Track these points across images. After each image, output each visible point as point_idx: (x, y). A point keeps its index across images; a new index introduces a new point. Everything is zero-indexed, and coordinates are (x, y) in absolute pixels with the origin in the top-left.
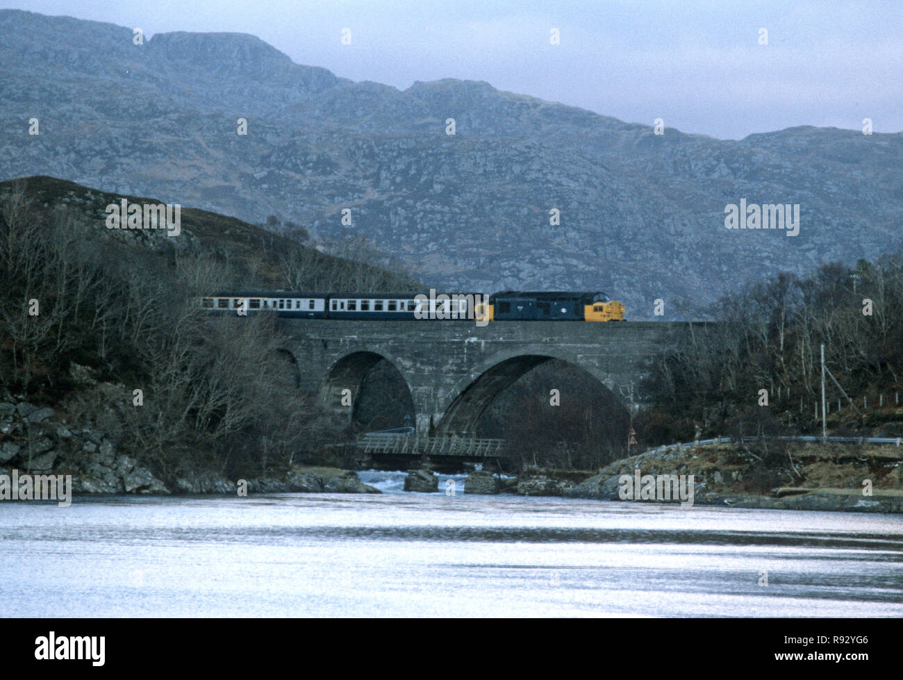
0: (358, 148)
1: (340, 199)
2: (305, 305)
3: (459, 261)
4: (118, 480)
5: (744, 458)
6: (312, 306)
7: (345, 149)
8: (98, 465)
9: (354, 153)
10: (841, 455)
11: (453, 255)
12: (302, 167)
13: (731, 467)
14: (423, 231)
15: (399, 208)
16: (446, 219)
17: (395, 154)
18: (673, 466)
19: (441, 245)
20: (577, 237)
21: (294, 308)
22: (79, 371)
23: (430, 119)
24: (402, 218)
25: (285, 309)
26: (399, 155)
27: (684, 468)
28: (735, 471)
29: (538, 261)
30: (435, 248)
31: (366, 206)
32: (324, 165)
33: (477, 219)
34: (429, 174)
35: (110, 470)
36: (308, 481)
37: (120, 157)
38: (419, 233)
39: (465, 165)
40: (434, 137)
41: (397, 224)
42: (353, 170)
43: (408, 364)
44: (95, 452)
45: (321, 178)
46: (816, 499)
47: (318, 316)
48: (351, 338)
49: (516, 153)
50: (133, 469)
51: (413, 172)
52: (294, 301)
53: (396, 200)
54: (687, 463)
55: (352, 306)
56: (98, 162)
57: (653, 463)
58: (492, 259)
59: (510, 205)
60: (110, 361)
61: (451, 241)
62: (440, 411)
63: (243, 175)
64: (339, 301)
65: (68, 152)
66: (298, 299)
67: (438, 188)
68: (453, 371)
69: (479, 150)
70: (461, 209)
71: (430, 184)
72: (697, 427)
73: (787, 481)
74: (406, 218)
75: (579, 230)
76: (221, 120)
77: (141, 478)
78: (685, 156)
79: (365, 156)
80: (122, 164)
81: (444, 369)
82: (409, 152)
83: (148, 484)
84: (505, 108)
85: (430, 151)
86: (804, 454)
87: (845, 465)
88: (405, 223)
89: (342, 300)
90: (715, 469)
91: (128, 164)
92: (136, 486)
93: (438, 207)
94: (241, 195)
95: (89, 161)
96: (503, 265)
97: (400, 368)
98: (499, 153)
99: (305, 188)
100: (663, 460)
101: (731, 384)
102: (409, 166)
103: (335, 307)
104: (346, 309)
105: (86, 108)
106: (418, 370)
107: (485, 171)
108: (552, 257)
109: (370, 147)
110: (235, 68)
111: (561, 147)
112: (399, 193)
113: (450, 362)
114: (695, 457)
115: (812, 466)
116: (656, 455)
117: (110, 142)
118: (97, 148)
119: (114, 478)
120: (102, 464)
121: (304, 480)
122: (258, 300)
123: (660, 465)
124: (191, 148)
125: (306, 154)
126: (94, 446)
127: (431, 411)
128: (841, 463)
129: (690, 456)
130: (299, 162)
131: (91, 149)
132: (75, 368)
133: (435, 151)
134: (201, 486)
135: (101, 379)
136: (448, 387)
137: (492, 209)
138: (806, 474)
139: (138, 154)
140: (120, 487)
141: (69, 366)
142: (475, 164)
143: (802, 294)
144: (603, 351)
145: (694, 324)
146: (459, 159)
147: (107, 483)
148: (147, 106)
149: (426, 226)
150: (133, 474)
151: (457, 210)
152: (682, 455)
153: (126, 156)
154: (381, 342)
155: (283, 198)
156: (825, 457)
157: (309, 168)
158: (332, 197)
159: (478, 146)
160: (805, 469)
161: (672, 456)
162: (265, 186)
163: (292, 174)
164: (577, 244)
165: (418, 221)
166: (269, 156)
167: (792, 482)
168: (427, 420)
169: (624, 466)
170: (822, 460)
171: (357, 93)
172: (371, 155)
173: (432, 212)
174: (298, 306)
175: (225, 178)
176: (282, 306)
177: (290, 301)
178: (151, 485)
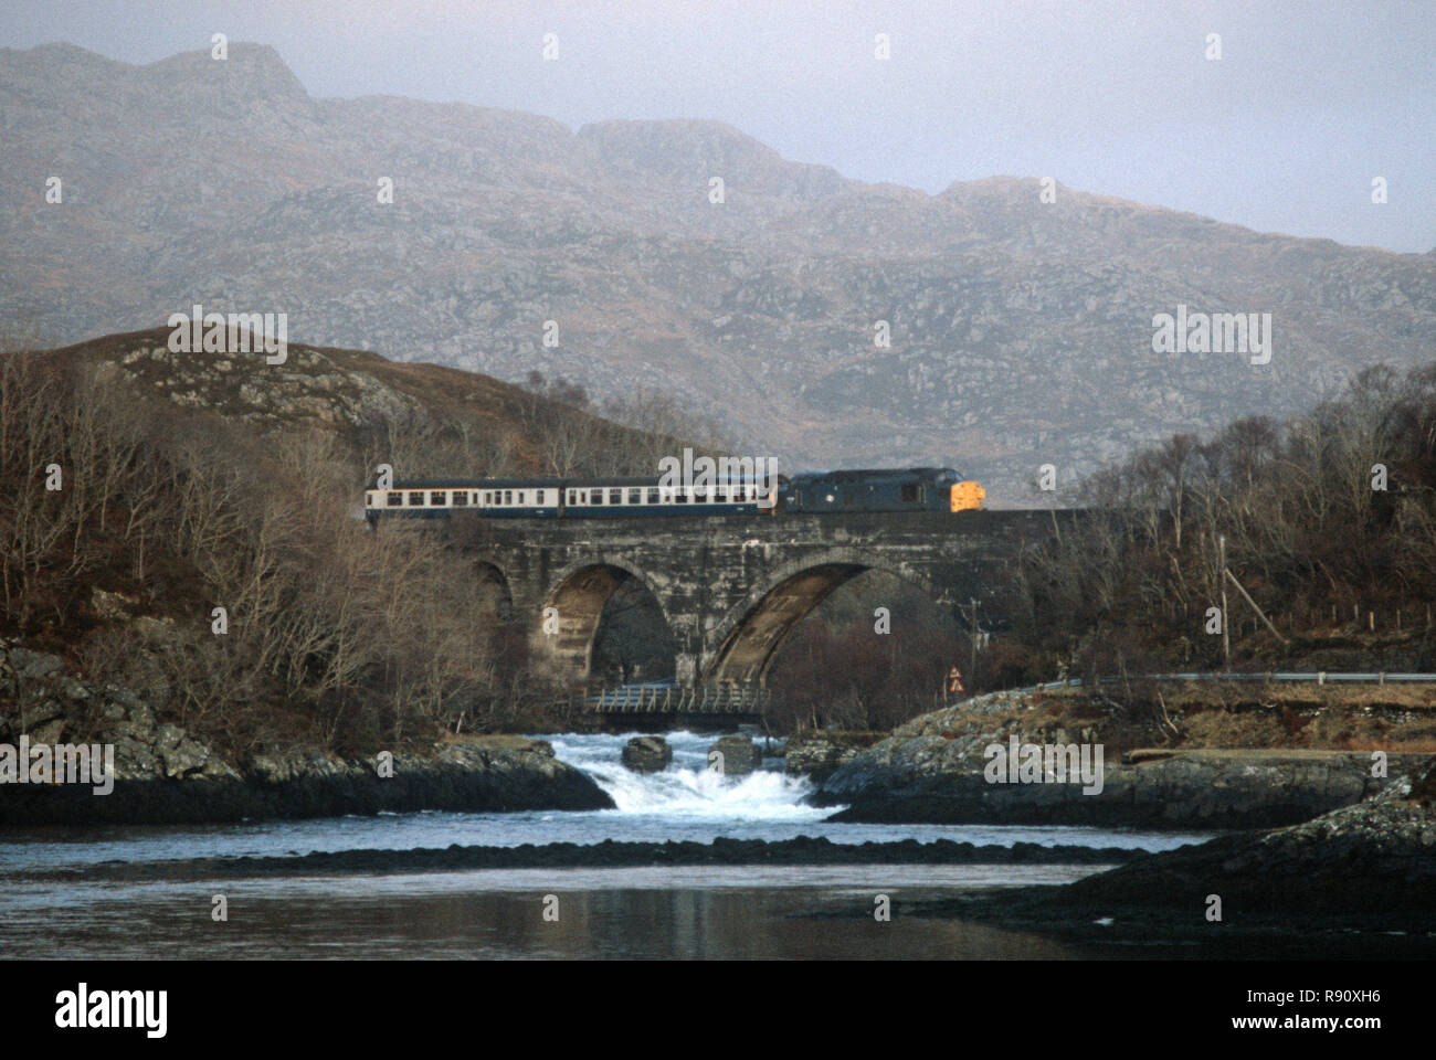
0: (862, 279)
1: (837, 353)
2: (530, 498)
3: (1009, 440)
4: (155, 760)
5: (1099, 707)
6: (541, 499)
7: (843, 281)
8: (127, 739)
9: (855, 287)
10: (1238, 700)
11: (1000, 430)
12: (781, 309)
13: (1082, 722)
14: (958, 397)
15: (921, 365)
16: (990, 378)
17: (915, 286)
18: (998, 722)
19: (983, 417)
20: (1181, 401)
21: (515, 504)
22: (103, 601)
23: (975, 236)
24: (925, 378)
25: (503, 505)
26: (920, 289)
27: (1014, 725)
28: (1086, 727)
29: (1124, 435)
30: (974, 420)
31: (873, 363)
32: (813, 305)
33: (1033, 378)
34: (963, 314)
35: (145, 746)
36: (466, 755)
37: (521, 301)
38: (951, 400)
39: (1017, 301)
40: (970, 261)
41: (919, 388)
42: (856, 311)
43: (662, 580)
44: (123, 719)
45: (809, 323)
46: (1183, 766)
47: (550, 513)
48: (584, 545)
49: (1088, 280)
50: (179, 744)
51: (941, 311)
52: (515, 493)
53: (915, 354)
54: (1018, 717)
55: (597, 499)
56: (487, 309)
57: (970, 718)
58: (1056, 436)
59: (1082, 356)
60: (151, 585)
61: (998, 411)
62: (709, 649)
63: (695, 322)
64: (579, 491)
65: (447, 296)
66: (521, 490)
67: (976, 335)
68: (726, 589)
69: (1036, 277)
70: (1010, 363)
71: (966, 327)
72: (1060, 664)
73: (1160, 740)
74: (931, 379)
75: (1185, 390)
76: (665, 245)
77: (191, 756)
78: (1340, 278)
79: (872, 291)
80: (522, 310)
81: (714, 587)
82: (933, 283)
83: (201, 764)
84: (1083, 216)
85: (966, 281)
86: (1185, 700)
87: (1243, 714)
88: (931, 385)
89: (583, 490)
90: (1058, 725)
91: (532, 311)
92: (182, 768)
93: (978, 362)
94: (695, 351)
95: (477, 307)
96: (1075, 442)
97: (651, 587)
98: (1065, 281)
99: (785, 339)
100: (985, 713)
101: (1106, 598)
102: (934, 305)
103: (573, 500)
104: (588, 503)
105: (476, 234)
106: (677, 590)
107: (1045, 307)
108: (1144, 429)
109: (880, 279)
110: (699, 171)
111: (1157, 269)
112: (921, 343)
113: (722, 577)
114: (1031, 708)
115: (1197, 718)
116: (975, 706)
117: (507, 280)
118: (488, 289)
119: (150, 757)
120: (133, 737)
121: (459, 753)
122: (466, 493)
123: (979, 721)
124: (621, 284)
125: (788, 290)
126: (122, 710)
127: (696, 650)
128: (1238, 712)
129: (1025, 706)
130: (776, 300)
131: (479, 291)
132: (99, 595)
133: (973, 280)
134: (291, 767)
135: (136, 612)
136: (720, 613)
137: (1055, 362)
138: (1187, 730)
139: (546, 296)
140: (159, 771)
141: (91, 594)
142: (1030, 297)
143: (1206, 463)
144: (934, 554)
145: (1057, 512)
146: (1007, 291)
147: (140, 765)
148: (560, 227)
149: (960, 388)
150: (179, 749)
151: (1005, 365)
152: (1013, 706)
153: (529, 299)
154: (625, 549)
155: (753, 354)
156: (1215, 704)
157: (791, 310)
158: (825, 350)
159: (1034, 271)
160: (1185, 723)
161: (998, 707)
162: (728, 337)
163: (768, 319)
164: (1180, 409)
165: (950, 381)
166: (734, 293)
167: (1167, 742)
168: (691, 664)
169: (928, 723)
170: (1210, 707)
171: (869, 200)
172: (881, 288)
173: (970, 369)
174: (521, 501)
175: (671, 327)
176: (498, 501)
177: (509, 493)
178: (206, 766)
